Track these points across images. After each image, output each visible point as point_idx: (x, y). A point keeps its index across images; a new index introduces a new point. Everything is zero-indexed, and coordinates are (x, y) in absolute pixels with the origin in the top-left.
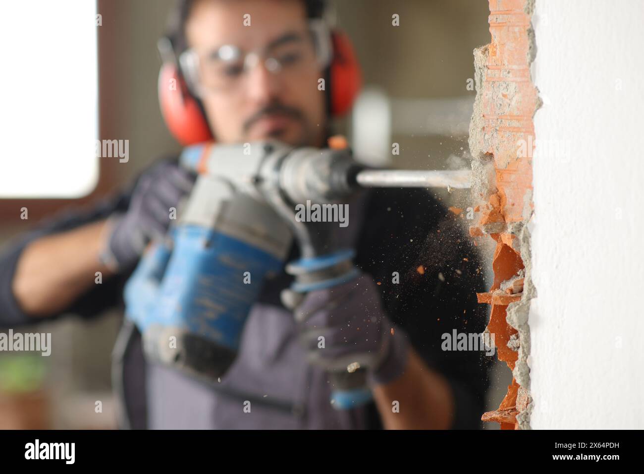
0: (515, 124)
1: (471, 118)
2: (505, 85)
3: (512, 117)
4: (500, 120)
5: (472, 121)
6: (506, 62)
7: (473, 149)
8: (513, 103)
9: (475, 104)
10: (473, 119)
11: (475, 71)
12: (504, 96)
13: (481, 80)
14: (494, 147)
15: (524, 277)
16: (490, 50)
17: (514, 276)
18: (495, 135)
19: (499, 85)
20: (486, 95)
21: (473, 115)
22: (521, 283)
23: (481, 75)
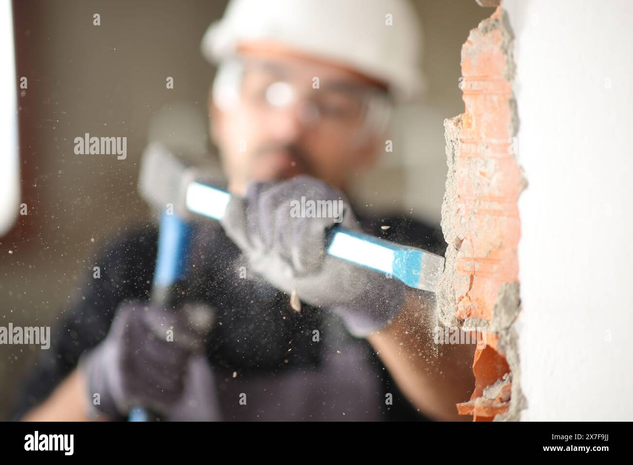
0: (496, 206)
1: (444, 198)
2: (482, 162)
3: (492, 199)
4: (478, 202)
5: (444, 202)
6: (483, 135)
7: (447, 234)
8: (493, 182)
9: (447, 183)
10: (445, 199)
11: (446, 145)
12: (483, 174)
13: (454, 155)
14: (473, 233)
15: (511, 382)
16: (464, 122)
17: (499, 380)
18: (473, 219)
19: (476, 162)
20: (461, 173)
21: (445, 195)
22: (508, 388)
23: (453, 148)
